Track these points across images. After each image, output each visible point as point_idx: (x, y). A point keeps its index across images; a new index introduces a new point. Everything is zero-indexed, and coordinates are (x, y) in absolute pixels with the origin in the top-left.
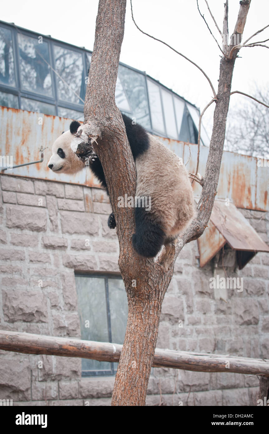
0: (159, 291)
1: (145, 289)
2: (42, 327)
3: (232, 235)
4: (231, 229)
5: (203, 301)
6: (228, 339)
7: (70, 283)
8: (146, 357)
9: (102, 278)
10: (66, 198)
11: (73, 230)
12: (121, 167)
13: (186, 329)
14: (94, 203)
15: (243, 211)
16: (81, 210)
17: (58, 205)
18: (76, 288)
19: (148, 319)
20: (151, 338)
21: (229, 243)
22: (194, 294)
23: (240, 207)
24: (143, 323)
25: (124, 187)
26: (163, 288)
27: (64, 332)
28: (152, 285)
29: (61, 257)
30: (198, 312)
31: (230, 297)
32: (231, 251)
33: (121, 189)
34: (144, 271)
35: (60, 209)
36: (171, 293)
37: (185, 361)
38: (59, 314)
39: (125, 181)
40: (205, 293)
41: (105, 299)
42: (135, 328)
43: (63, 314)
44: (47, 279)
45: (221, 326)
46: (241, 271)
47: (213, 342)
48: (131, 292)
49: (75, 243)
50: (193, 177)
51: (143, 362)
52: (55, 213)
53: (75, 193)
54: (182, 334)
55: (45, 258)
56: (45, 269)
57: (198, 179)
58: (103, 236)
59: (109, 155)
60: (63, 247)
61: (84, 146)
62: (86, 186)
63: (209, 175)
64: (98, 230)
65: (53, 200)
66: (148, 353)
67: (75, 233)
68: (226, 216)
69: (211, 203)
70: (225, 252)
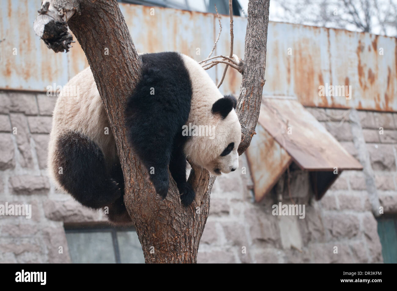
0: (190, 238)
1: (168, 236)
3: (300, 149)
4: (298, 139)
5: (265, 253)
7: (58, 244)
9: (107, 232)
10: (41, 115)
12: (114, 55)
15: (314, 111)
17: (29, 127)
18: (69, 251)
21: (297, 162)
22: (250, 243)
23: (309, 106)
25: (121, 85)
26: (195, 233)
28: (178, 229)
29: (41, 205)
31: (305, 244)
32: (301, 174)
33: (118, 87)
34: (164, 208)
35: (33, 133)
36: (216, 246)
39: (122, 76)
40: (268, 240)
44: (22, 241)
46: (320, 202)
48: (148, 242)
50: (227, 61)
52: (26, 140)
56: (18, 226)
57: (234, 63)
59: (94, 38)
60: (42, 190)
61: (54, 27)
63: (251, 55)
65: (20, 119)
68: (288, 121)
69: (258, 98)
70: (292, 175)
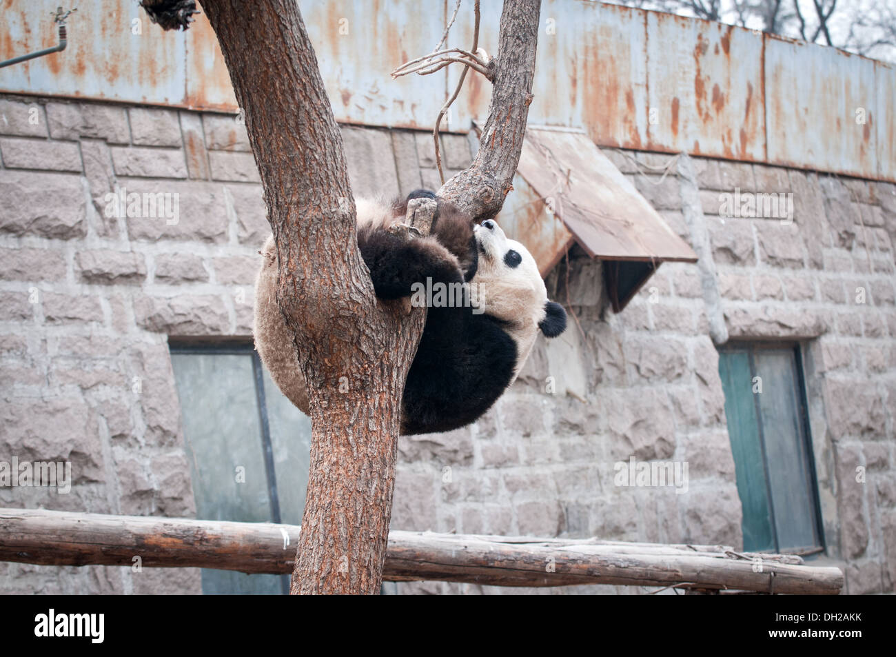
0: (390, 368)
1: (352, 364)
2: (89, 495)
3: (588, 222)
4: (583, 203)
5: (519, 401)
6: (594, 500)
7: (158, 374)
8: (366, 547)
9: (246, 354)
10: (135, 145)
11: (158, 229)
12: (267, 39)
13: (478, 480)
14: (211, 154)
15: (615, 154)
16: (178, 175)
17: (113, 166)
18: (177, 385)
19: (366, 443)
20: (376, 495)
21: (582, 242)
23: (607, 146)
24: (352, 456)
25: (278, 93)
27: (150, 504)
28: (371, 352)
29: (130, 303)
30: (509, 431)
31: (592, 389)
32: (589, 264)
33: (272, 97)
34: (347, 314)
35: (120, 176)
37: (477, 559)
38: (131, 457)
39: (280, 77)
40: (526, 379)
41: (255, 410)
42: (330, 470)
43: (144, 456)
44: (94, 365)
45: (572, 466)
46: (618, 316)
47: (555, 510)
48: (317, 374)
49: (166, 265)
50: (467, 59)
51: (360, 559)
52: (107, 188)
53: (159, 130)
54: (470, 494)
55: (87, 308)
56: (89, 338)
57: (479, 63)
58: (241, 243)
59: (233, 8)
60: (133, 278)
62: (186, 111)
63: (509, 50)
64: (227, 226)
65: (99, 151)
66: (372, 536)
67: (166, 236)
68: (569, 171)
69: (519, 126)
70: (574, 266)
